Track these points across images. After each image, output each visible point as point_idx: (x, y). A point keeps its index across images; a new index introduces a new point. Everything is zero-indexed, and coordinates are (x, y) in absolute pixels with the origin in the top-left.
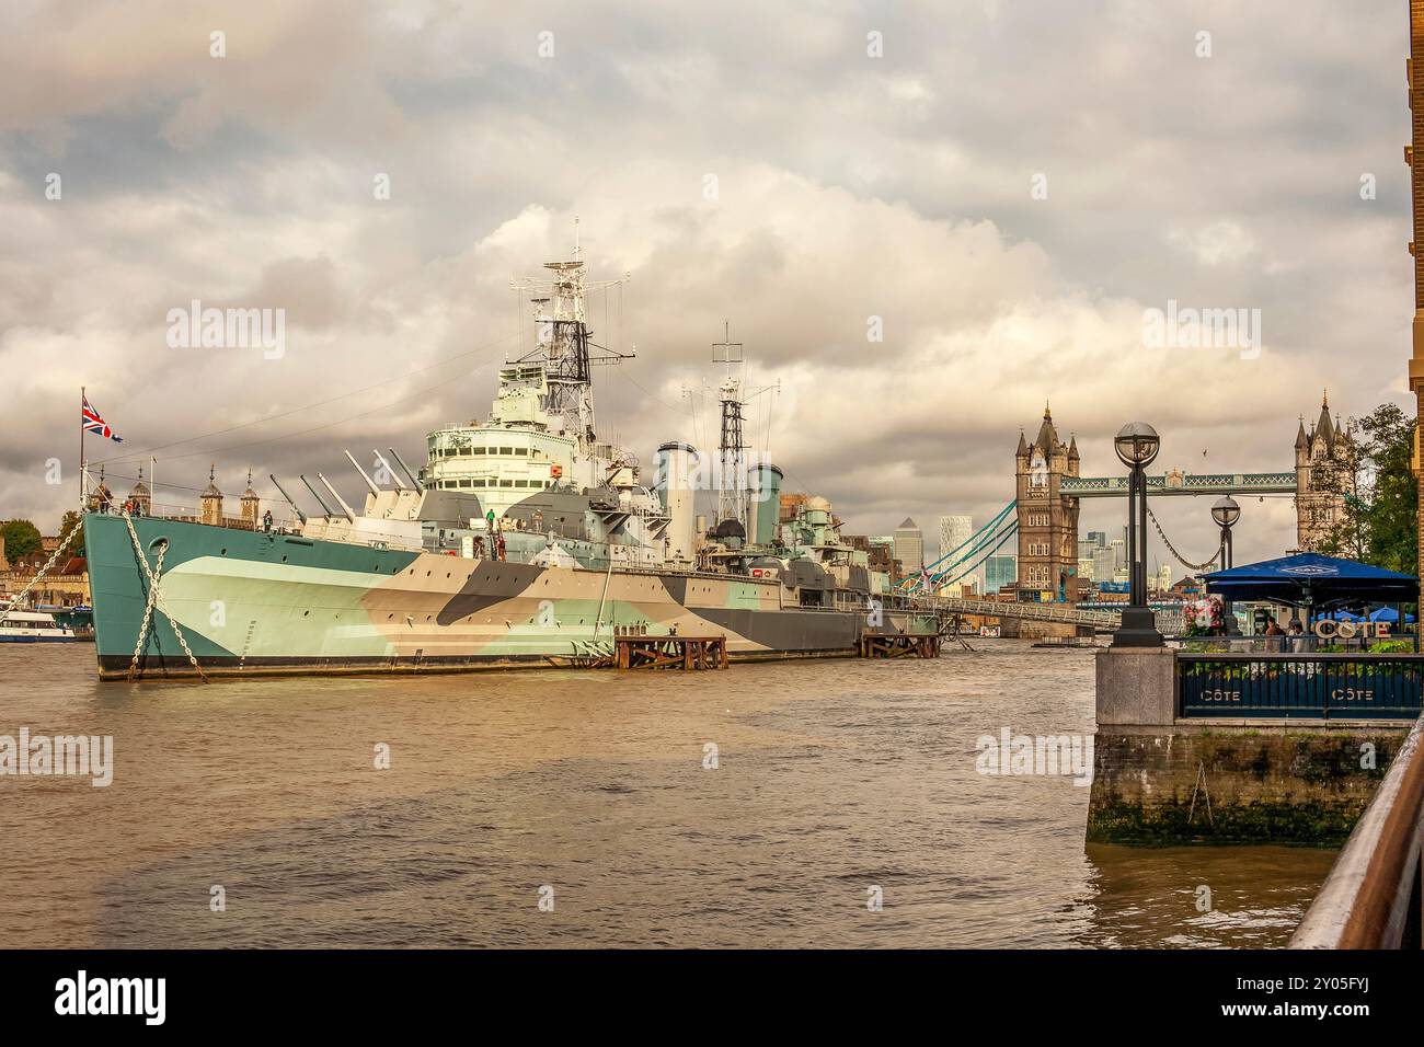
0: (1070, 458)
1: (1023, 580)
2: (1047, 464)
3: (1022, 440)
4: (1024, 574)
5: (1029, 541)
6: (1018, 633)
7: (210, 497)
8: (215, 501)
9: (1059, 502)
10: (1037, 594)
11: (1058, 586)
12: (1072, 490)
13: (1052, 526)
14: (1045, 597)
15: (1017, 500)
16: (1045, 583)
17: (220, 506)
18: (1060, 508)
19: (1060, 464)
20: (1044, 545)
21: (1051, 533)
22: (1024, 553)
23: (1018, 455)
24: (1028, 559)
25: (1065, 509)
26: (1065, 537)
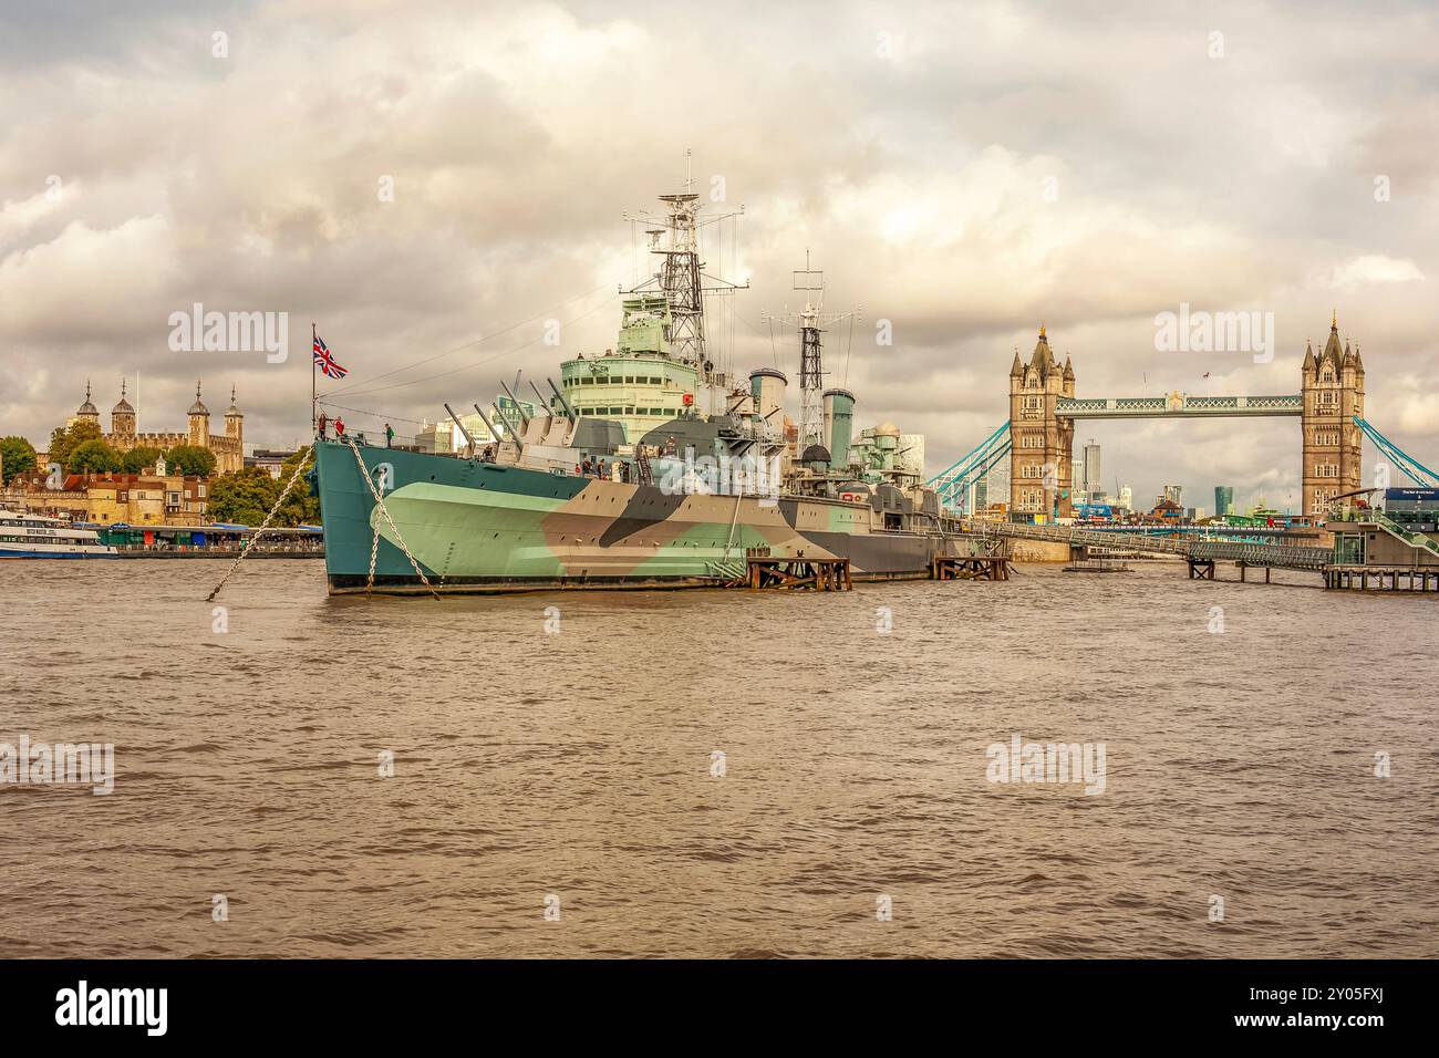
0: (1065, 379)
1: (1016, 502)
2: (1043, 385)
3: (1017, 359)
4: (1017, 497)
5: (1022, 463)
6: (1010, 556)
7: (200, 414)
8: (202, 418)
9: (1054, 423)
10: (1030, 517)
11: (1051, 509)
12: (1068, 412)
13: (1046, 448)
14: (1039, 520)
15: (1011, 421)
16: (1038, 506)
17: (207, 423)
18: (1055, 430)
19: (1055, 385)
20: (1038, 467)
21: (1045, 455)
22: (1016, 476)
23: (1011, 376)
24: (1020, 482)
25: (1061, 431)
26: (1059, 458)
